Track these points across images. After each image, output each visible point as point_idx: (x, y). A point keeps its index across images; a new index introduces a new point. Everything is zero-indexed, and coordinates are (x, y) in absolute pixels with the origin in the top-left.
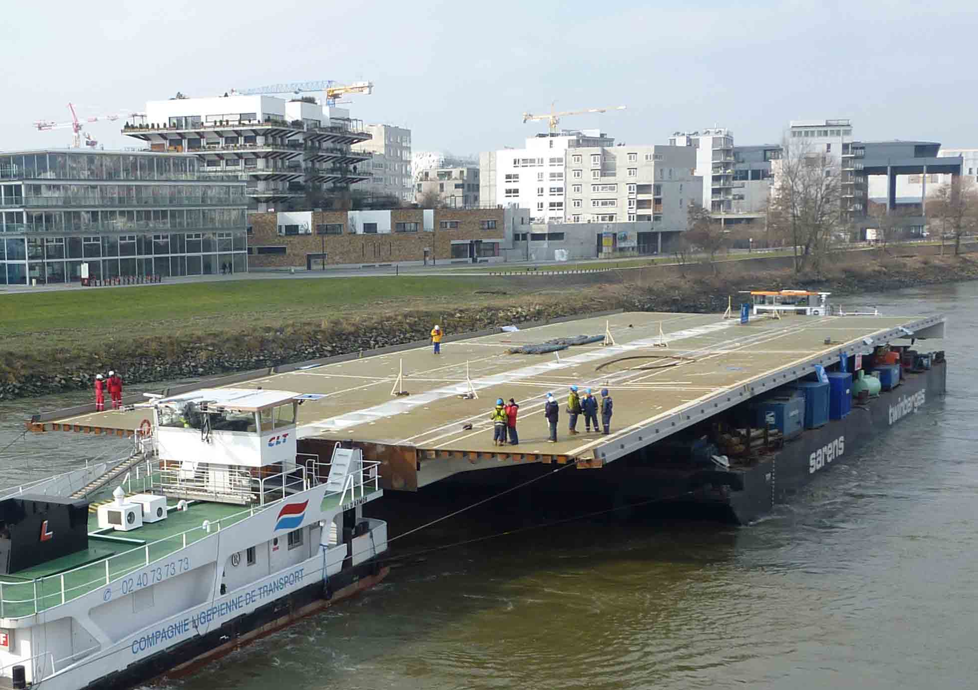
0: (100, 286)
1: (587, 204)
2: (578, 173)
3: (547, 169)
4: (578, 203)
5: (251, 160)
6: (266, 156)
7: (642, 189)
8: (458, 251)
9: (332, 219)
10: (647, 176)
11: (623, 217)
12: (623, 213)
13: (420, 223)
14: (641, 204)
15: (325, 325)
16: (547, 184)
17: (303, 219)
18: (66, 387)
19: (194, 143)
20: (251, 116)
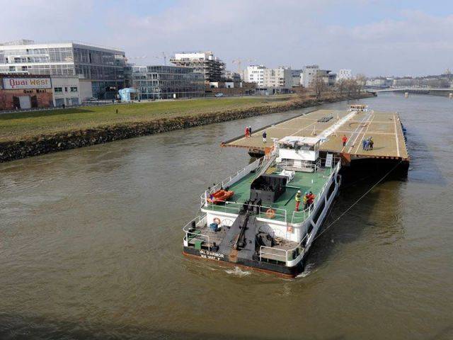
0: (180, 100)
1: (269, 82)
2: (267, 75)
3: (260, 74)
4: (267, 82)
5: (202, 69)
6: (207, 68)
7: (281, 79)
8: (247, 92)
9: (222, 84)
10: (282, 76)
11: (276, 86)
12: (277, 84)
13: (239, 85)
14: (281, 82)
15: (239, 110)
16: (260, 77)
17: (216, 84)
18: (194, 126)
19: (188, 65)
20: (202, 59)
